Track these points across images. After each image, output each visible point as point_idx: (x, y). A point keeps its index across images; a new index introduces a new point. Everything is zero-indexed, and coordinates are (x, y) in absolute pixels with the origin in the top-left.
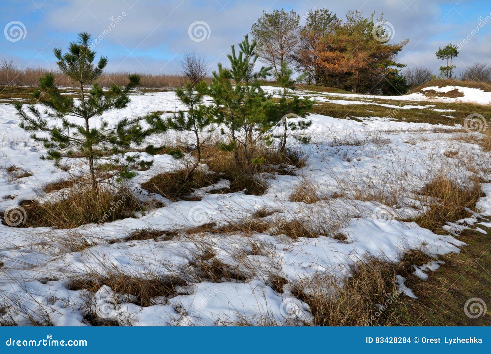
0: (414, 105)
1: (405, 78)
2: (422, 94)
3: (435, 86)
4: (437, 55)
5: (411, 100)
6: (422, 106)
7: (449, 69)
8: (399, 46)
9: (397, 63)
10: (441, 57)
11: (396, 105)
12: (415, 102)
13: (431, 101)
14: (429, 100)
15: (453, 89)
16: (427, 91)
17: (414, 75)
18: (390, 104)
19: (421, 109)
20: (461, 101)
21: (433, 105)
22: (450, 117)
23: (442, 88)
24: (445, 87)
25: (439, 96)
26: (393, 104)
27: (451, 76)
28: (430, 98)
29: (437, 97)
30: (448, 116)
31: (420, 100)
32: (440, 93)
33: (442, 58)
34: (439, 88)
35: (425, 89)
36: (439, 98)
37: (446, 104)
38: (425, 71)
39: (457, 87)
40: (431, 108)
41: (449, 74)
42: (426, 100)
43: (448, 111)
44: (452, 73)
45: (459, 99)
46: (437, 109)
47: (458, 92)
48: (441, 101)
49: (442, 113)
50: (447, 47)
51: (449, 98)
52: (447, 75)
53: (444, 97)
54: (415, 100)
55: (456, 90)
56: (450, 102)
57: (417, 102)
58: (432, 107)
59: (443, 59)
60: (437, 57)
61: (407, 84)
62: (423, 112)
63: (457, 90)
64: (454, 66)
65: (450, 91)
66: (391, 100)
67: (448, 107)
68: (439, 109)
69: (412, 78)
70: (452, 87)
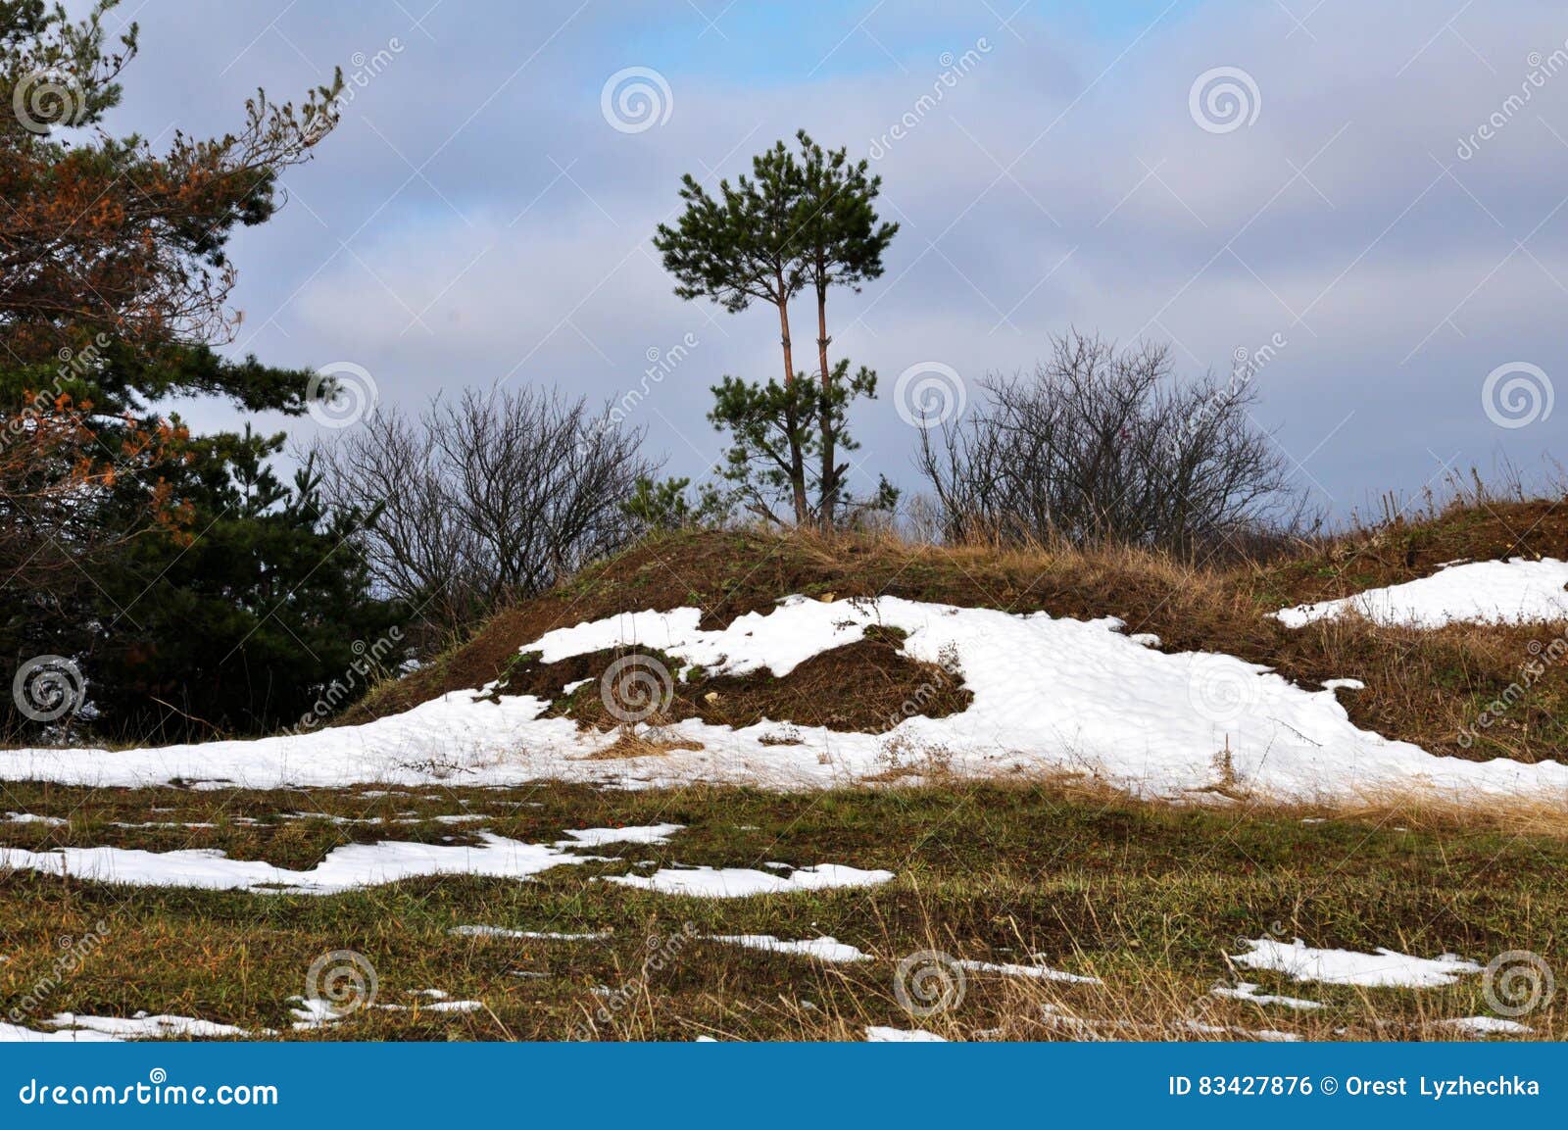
0: (435, 836)
1: (346, 524)
2: (527, 705)
3: (663, 606)
4: (672, 263)
5: (412, 780)
6: (528, 837)
7: (806, 410)
8: (235, 158)
9: (231, 355)
10: (717, 277)
11: (236, 851)
12: (453, 798)
13: (632, 774)
14: (616, 766)
15: (854, 635)
16: (580, 665)
17: (453, 482)
18: (160, 844)
19: (509, 883)
20: (941, 764)
21: (647, 820)
22: (828, 949)
23: (741, 624)
24: (766, 609)
25: (711, 720)
26: (201, 842)
27: (831, 480)
28: (627, 747)
29: (692, 728)
30: (802, 947)
31: (510, 775)
32: (726, 683)
33: (726, 292)
34: (707, 624)
35: (557, 645)
36: (717, 736)
37: (787, 806)
38: (565, 443)
39: (892, 611)
40: (633, 856)
41: (813, 467)
42: (579, 773)
43: (805, 880)
44: (840, 454)
45: (922, 734)
46: (692, 864)
47: (908, 666)
48: (735, 775)
49: (739, 913)
50: (762, 167)
51: (817, 738)
52: (796, 474)
53: (765, 727)
54: (456, 780)
55: (884, 641)
56: (826, 778)
57: (480, 798)
58: (640, 850)
59: (736, 305)
60: (672, 280)
61: (380, 591)
62: (531, 915)
63: (897, 636)
64: (852, 372)
65: (826, 660)
66: (179, 794)
67: (802, 835)
68: (719, 863)
69: (430, 513)
70: (843, 609)
